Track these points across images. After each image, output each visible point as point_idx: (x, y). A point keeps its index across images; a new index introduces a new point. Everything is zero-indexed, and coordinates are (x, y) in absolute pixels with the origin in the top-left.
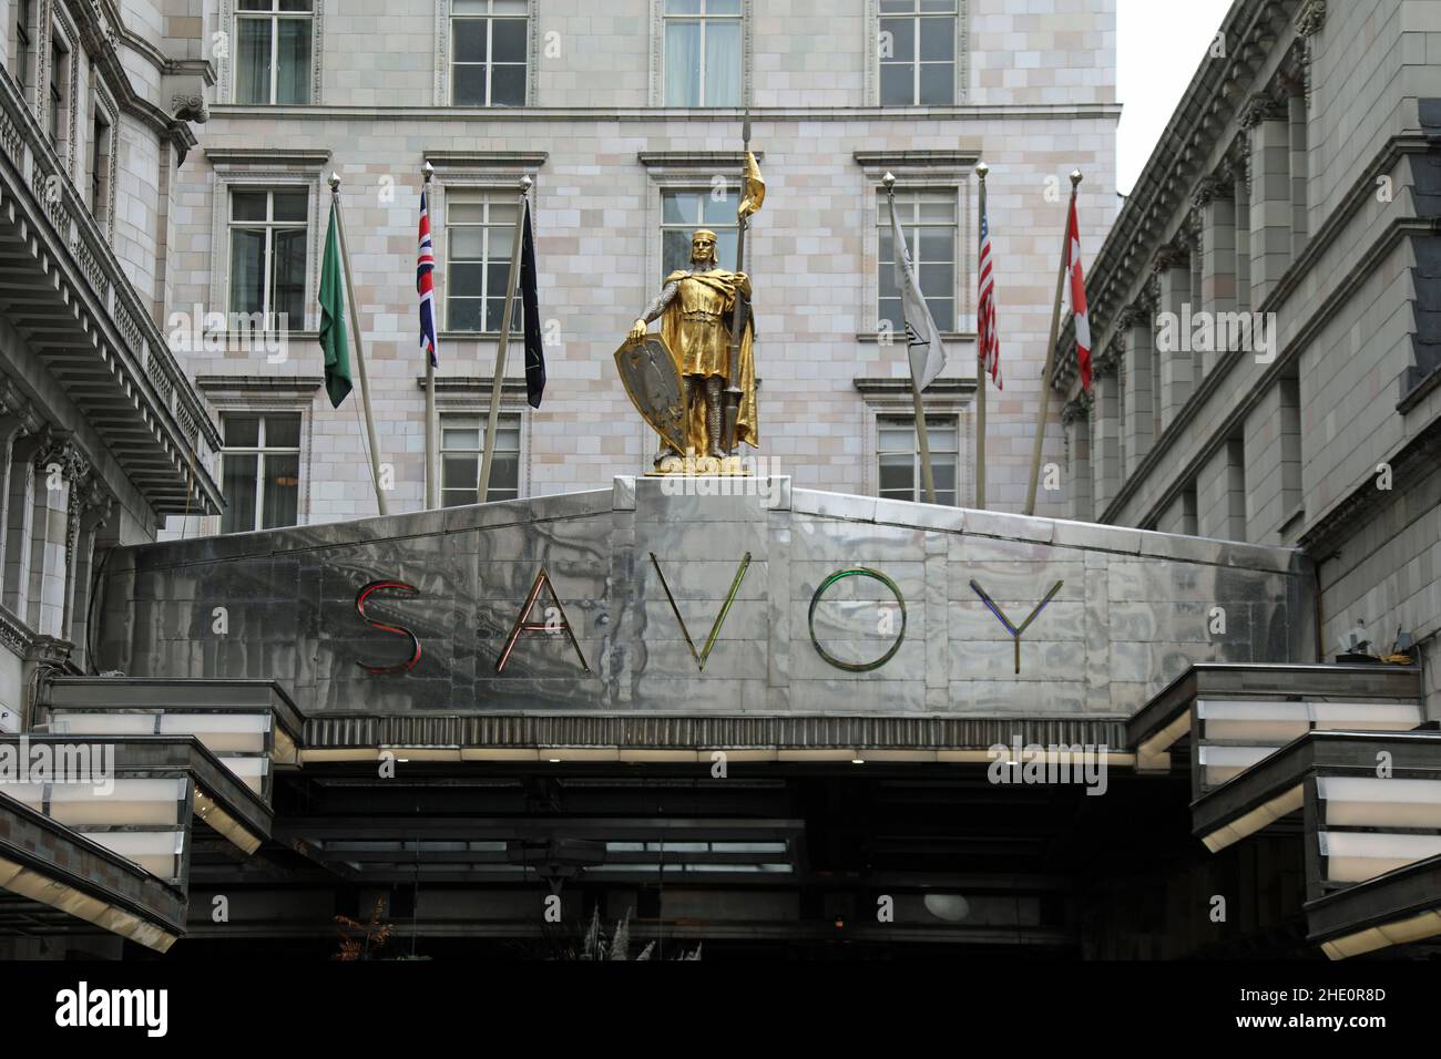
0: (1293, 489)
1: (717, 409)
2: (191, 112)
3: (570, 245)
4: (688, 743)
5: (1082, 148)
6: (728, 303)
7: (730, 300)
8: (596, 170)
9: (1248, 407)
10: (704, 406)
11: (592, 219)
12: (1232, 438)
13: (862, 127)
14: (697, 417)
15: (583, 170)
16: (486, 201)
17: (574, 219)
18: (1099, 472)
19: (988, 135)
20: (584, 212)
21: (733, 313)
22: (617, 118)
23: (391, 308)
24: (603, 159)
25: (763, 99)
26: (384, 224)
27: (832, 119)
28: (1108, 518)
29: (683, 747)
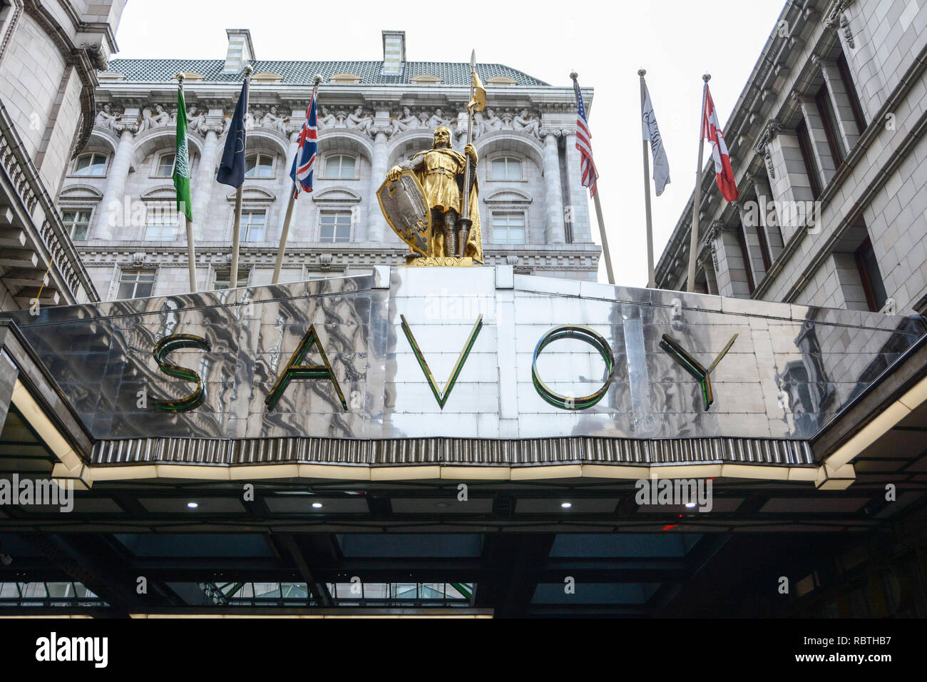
1: (453, 235)
4: (433, 460)
6: (460, 169)
7: (461, 167)
10: (442, 236)
14: (437, 244)
21: (464, 174)
29: (428, 463)
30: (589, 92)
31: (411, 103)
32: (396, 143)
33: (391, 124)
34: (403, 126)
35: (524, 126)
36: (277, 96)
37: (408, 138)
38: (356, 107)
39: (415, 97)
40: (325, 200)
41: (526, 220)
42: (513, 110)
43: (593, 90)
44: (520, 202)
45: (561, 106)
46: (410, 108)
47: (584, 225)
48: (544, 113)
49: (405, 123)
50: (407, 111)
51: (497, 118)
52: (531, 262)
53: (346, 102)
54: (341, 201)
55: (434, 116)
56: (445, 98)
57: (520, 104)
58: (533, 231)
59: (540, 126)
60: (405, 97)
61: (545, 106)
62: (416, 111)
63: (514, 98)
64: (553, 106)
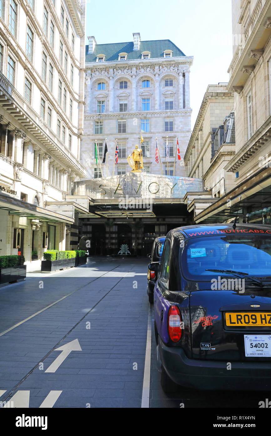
0: (203, 172)
1: (139, 165)
2: (81, 134)
3: (131, 148)
5: (187, 135)
8: (134, 139)
9: (199, 163)
11: (133, 145)
12: (198, 167)
13: (163, 134)
15: (132, 140)
16: (122, 143)
17: (131, 145)
18: (188, 172)
19: (177, 134)
20: (132, 144)
21: (140, 154)
22: (136, 134)
23: (112, 155)
24: (134, 138)
25: (152, 131)
26: (111, 146)
27: (159, 133)
28: (189, 177)
30: (192, 58)
31: (142, 64)
32: (138, 78)
33: (136, 72)
34: (140, 72)
35: (173, 70)
36: (105, 65)
37: (141, 76)
38: (126, 67)
39: (143, 63)
40: (120, 96)
41: (174, 99)
42: (170, 64)
43: (193, 57)
44: (172, 94)
45: (184, 63)
46: (141, 66)
47: (188, 102)
48: (179, 65)
49: (140, 71)
50: (141, 67)
51: (166, 67)
52: (174, 115)
53: (124, 66)
54: (124, 96)
55: (148, 68)
56: (151, 63)
57: (172, 63)
58: (176, 102)
59: (178, 70)
60: (140, 63)
61: (179, 63)
62: (143, 67)
63: (171, 61)
64: (181, 63)
